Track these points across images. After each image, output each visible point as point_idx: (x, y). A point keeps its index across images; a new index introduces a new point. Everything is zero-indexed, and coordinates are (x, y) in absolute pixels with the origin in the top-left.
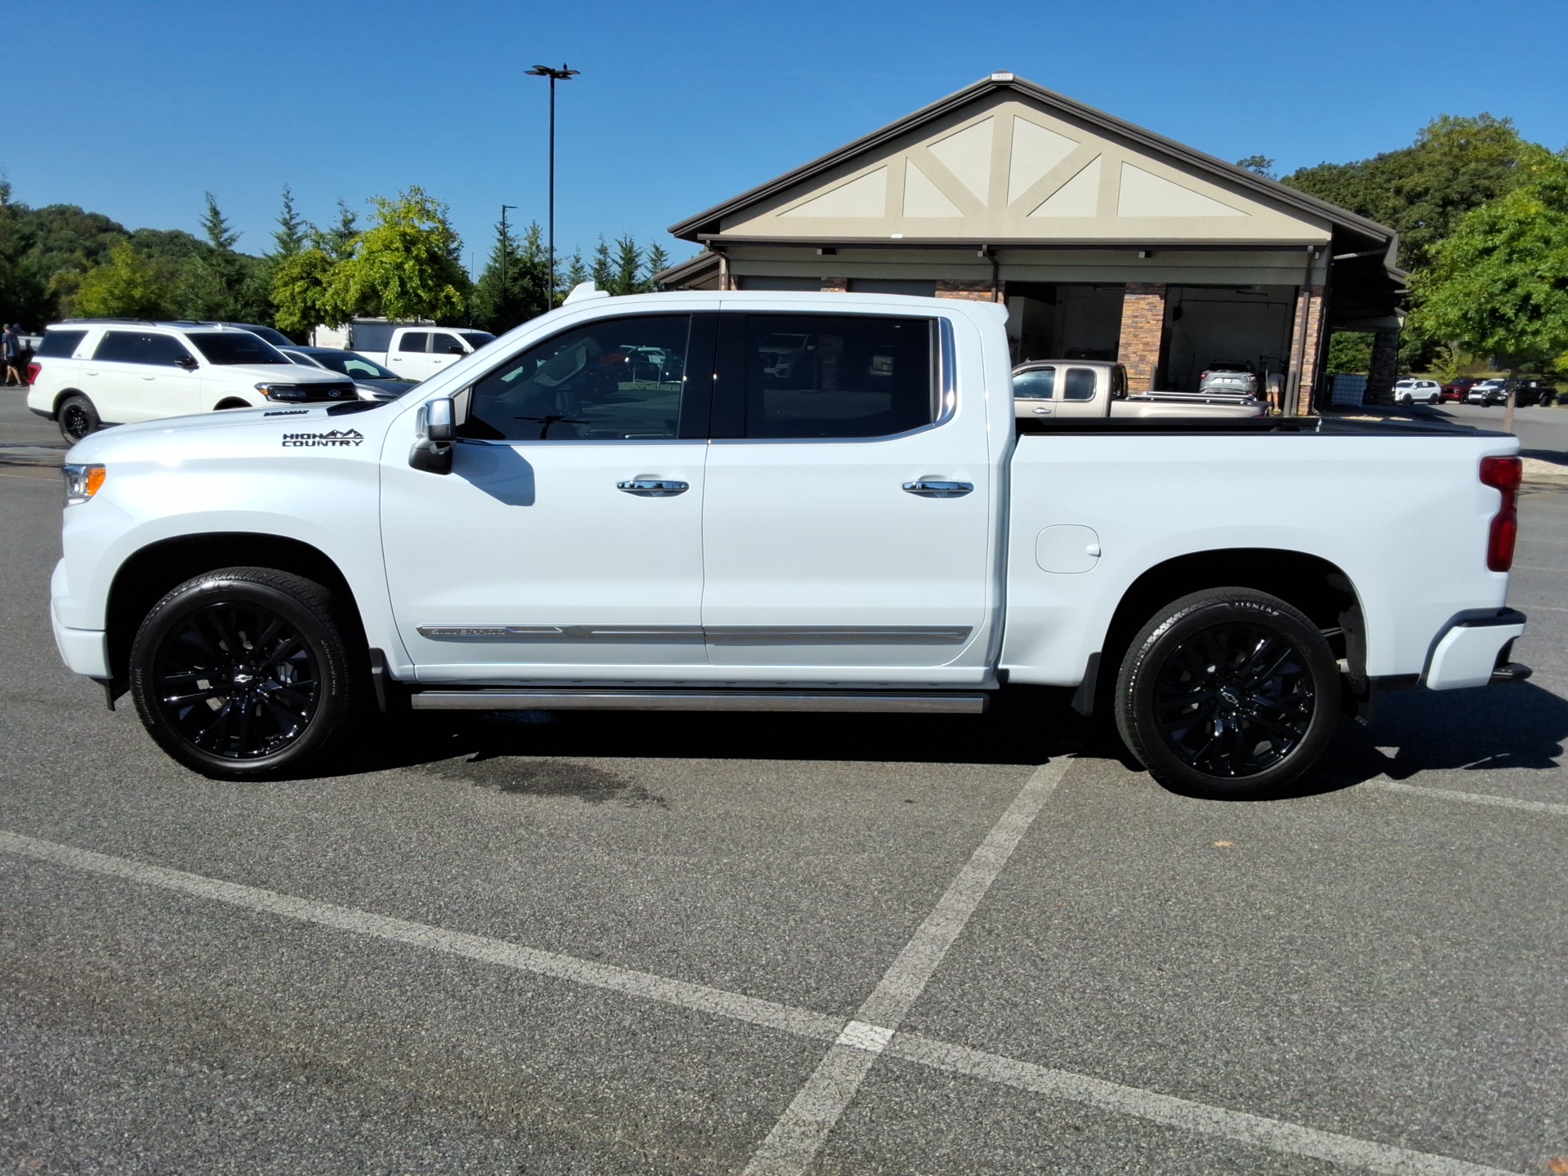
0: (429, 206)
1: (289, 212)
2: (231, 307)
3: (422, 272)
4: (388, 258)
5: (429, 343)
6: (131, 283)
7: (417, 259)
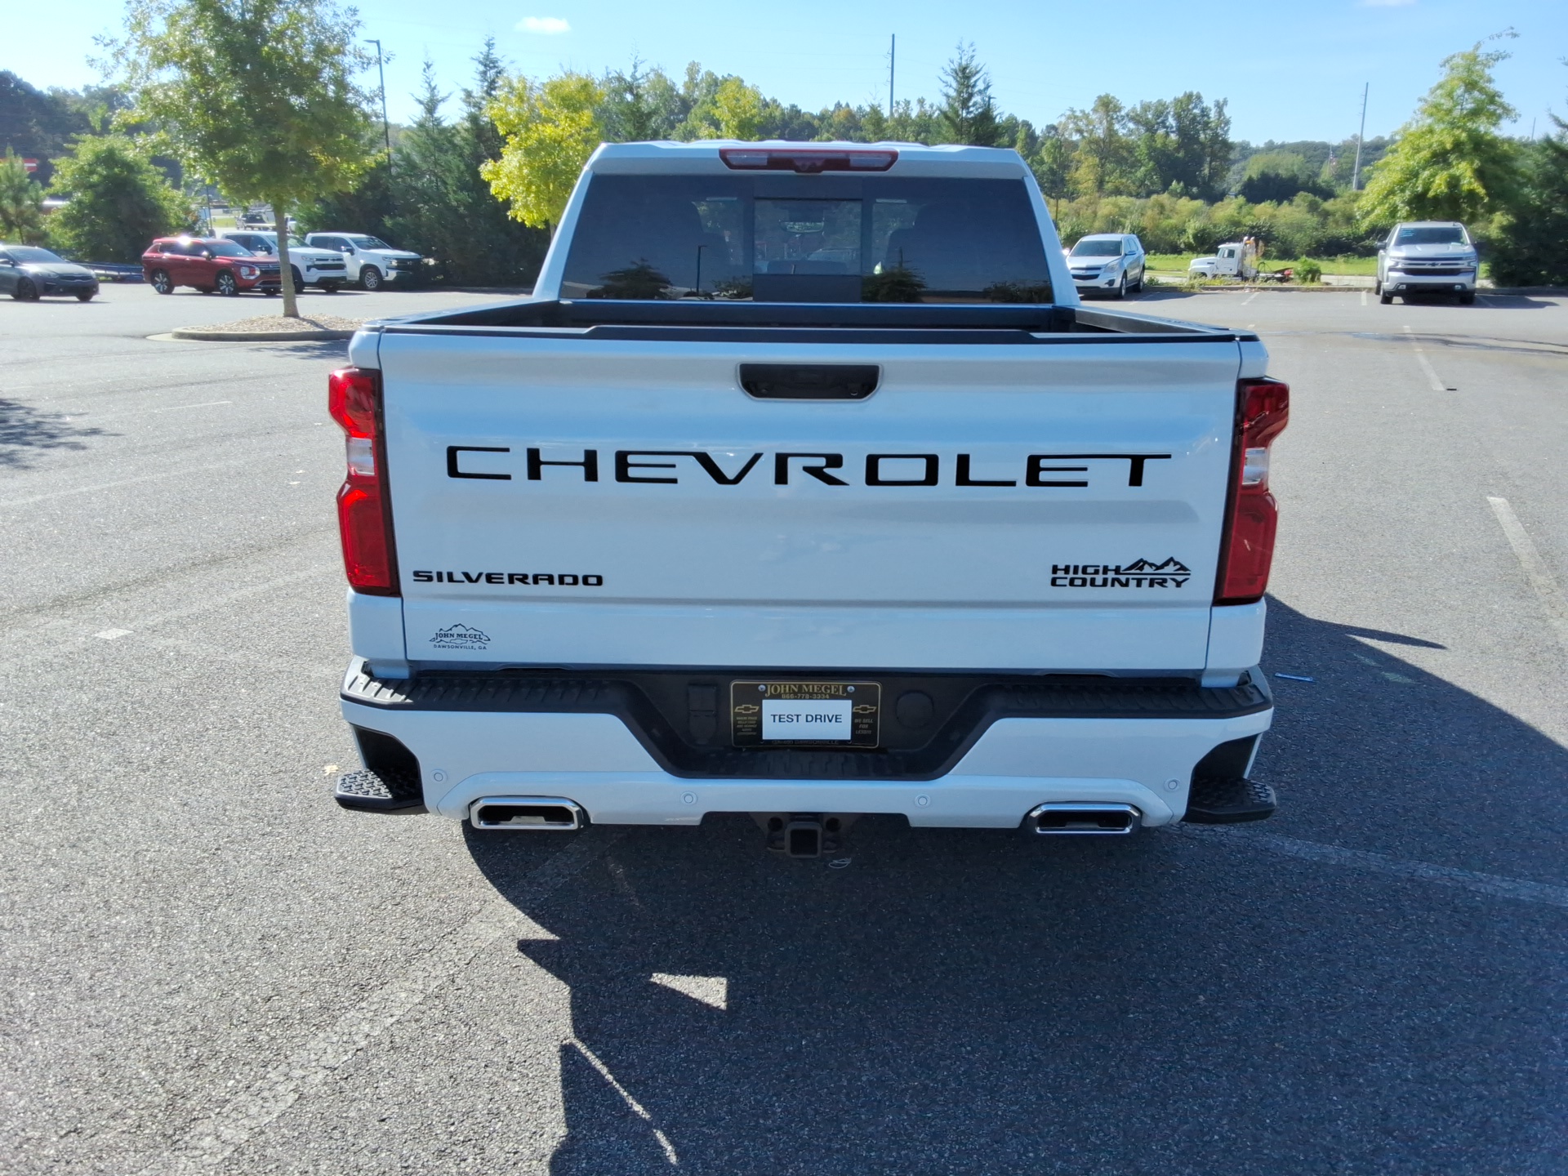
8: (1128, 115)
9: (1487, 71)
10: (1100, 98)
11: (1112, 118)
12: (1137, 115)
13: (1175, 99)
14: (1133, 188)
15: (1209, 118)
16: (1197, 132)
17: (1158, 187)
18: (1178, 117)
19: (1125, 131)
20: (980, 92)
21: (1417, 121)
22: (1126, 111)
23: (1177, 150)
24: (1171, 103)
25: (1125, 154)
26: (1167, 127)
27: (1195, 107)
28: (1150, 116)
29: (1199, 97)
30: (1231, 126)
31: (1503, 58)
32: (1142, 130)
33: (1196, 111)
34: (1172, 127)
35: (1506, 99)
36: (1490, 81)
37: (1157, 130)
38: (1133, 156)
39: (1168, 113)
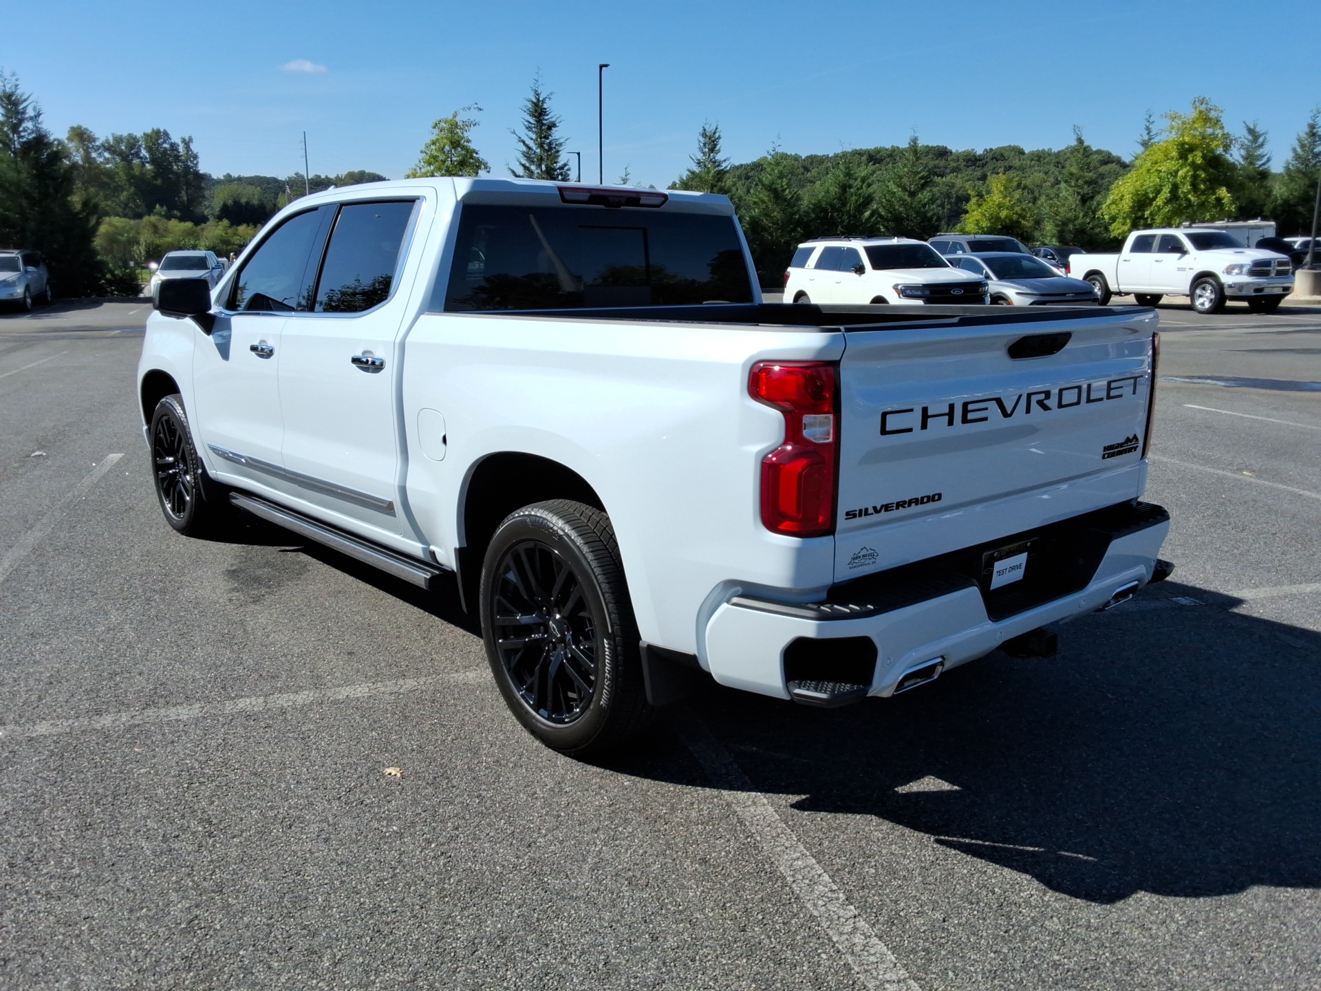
0: (1213, 114)
1: (1148, 134)
2: (1080, 221)
3: (1195, 177)
4: (1164, 167)
5: (1156, 243)
6: (1000, 206)
7: (1193, 165)
8: (103, 145)
9: (466, 134)
10: (72, 129)
11: (88, 147)
12: (112, 146)
13: (145, 134)
14: (120, 210)
15: (179, 152)
16: (170, 163)
17: (142, 209)
18: (149, 149)
19: (101, 160)
20: (31, 118)
21: (420, 168)
22: (101, 142)
23: (155, 178)
24: (142, 137)
25: (105, 179)
26: (141, 158)
27: (164, 142)
28: (123, 148)
29: (166, 134)
30: (199, 160)
31: (475, 125)
32: (118, 159)
33: (166, 145)
34: (146, 158)
35: (482, 156)
36: (468, 141)
37: (132, 160)
38: (114, 182)
39: (140, 146)
